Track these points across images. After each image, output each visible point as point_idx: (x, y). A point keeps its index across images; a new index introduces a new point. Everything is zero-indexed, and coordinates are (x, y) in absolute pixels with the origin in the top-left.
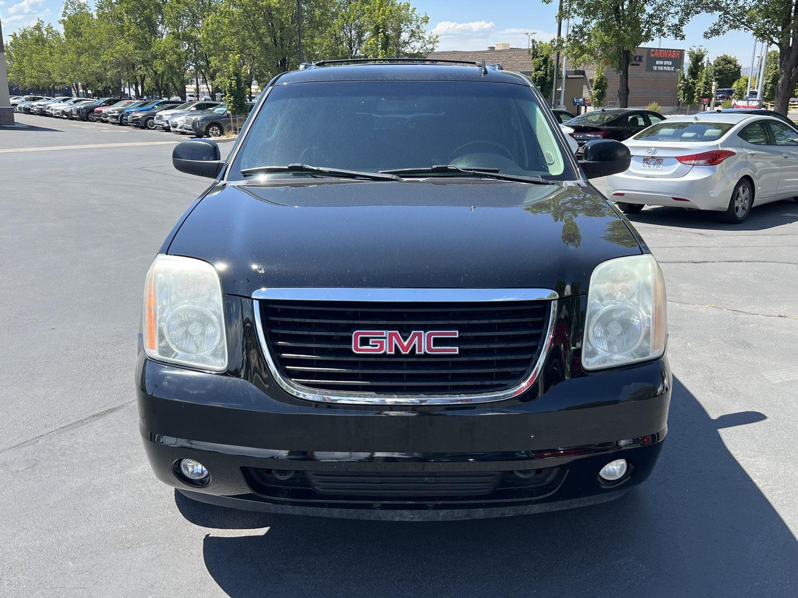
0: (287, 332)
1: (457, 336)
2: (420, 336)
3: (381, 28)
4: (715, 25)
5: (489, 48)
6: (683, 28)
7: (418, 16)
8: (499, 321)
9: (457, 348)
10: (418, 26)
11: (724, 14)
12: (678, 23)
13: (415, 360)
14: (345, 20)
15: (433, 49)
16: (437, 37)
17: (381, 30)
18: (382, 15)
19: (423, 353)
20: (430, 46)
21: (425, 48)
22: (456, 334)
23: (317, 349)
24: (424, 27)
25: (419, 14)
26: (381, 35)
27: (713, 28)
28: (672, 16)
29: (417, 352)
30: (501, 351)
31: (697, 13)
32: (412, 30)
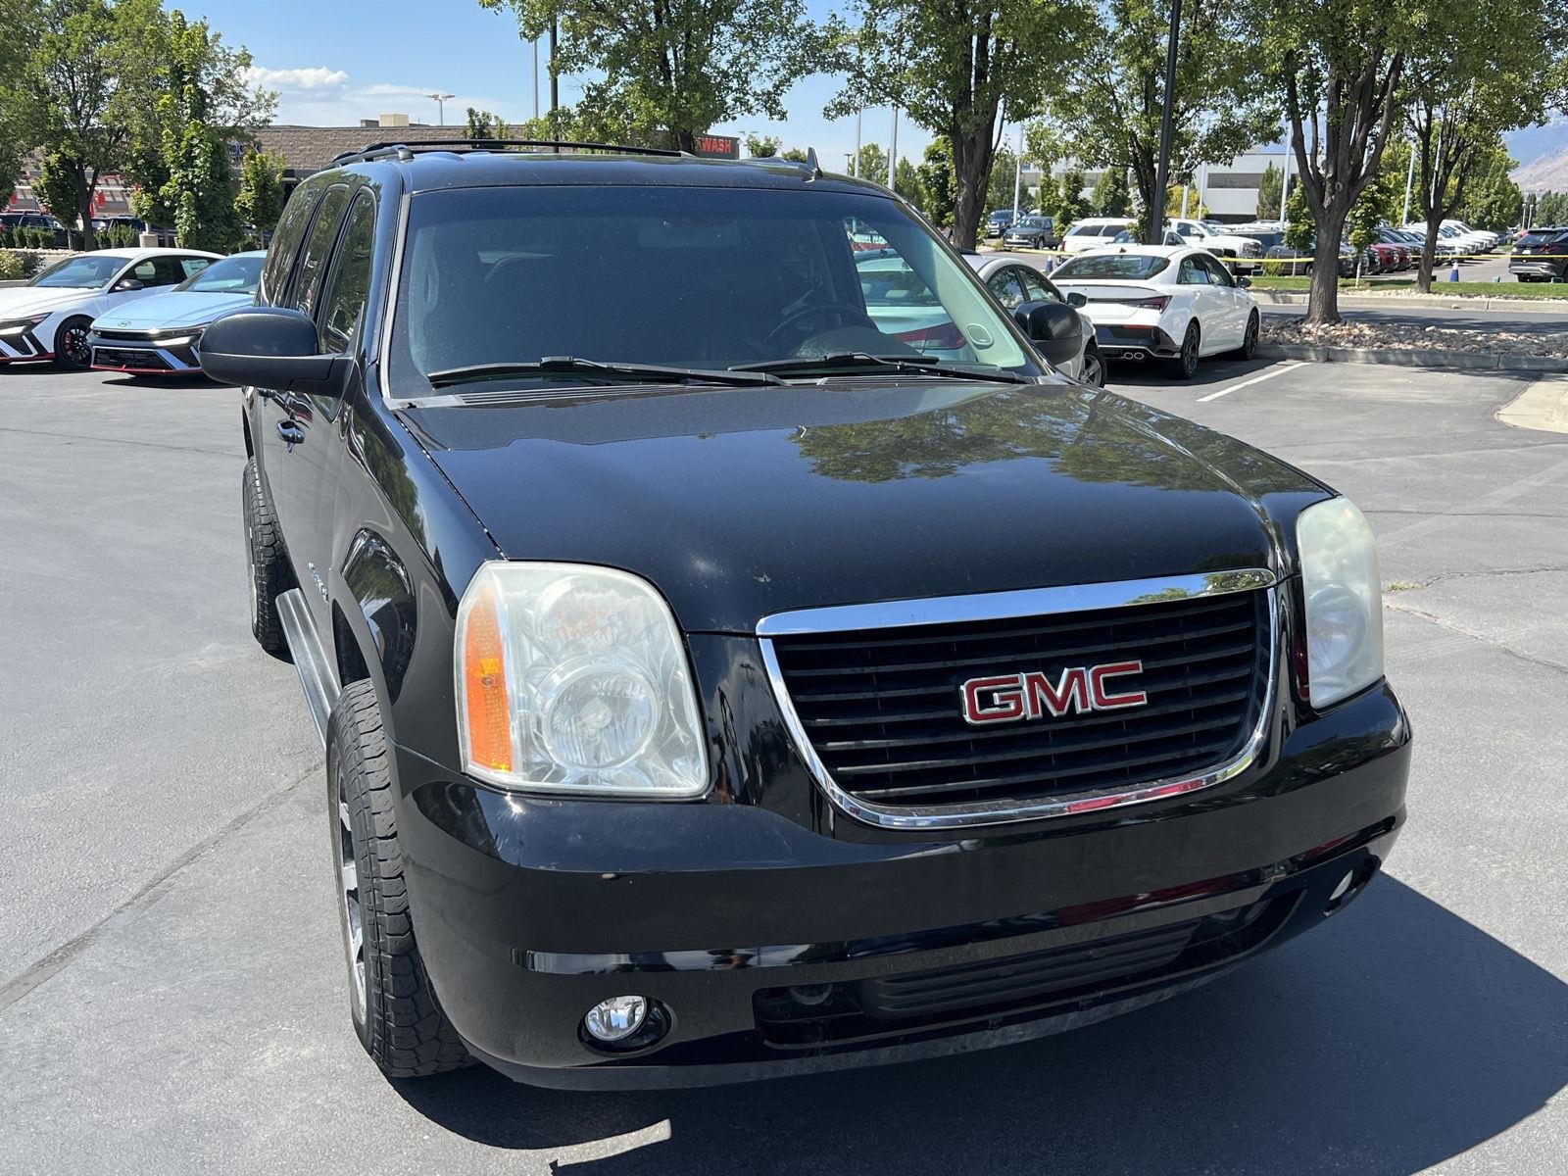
0: (833, 697)
1: (1141, 671)
2: (1080, 675)
3: (187, 73)
4: (840, 95)
5: (362, 121)
6: (781, 99)
7: (227, 51)
8: (1193, 635)
9: (1144, 693)
10: (229, 71)
11: (854, 77)
12: (771, 90)
13: (1075, 726)
14: (59, 51)
15: (266, 121)
16: (273, 96)
17: (187, 77)
18: (187, 46)
19: (1090, 709)
20: (260, 115)
21: (249, 117)
22: (1139, 667)
23: (888, 725)
24: (242, 73)
25: (230, 48)
26: (189, 89)
27: (838, 100)
28: (768, 76)
29: (1079, 710)
30: (1200, 691)
31: (809, 72)
32: (218, 81)
